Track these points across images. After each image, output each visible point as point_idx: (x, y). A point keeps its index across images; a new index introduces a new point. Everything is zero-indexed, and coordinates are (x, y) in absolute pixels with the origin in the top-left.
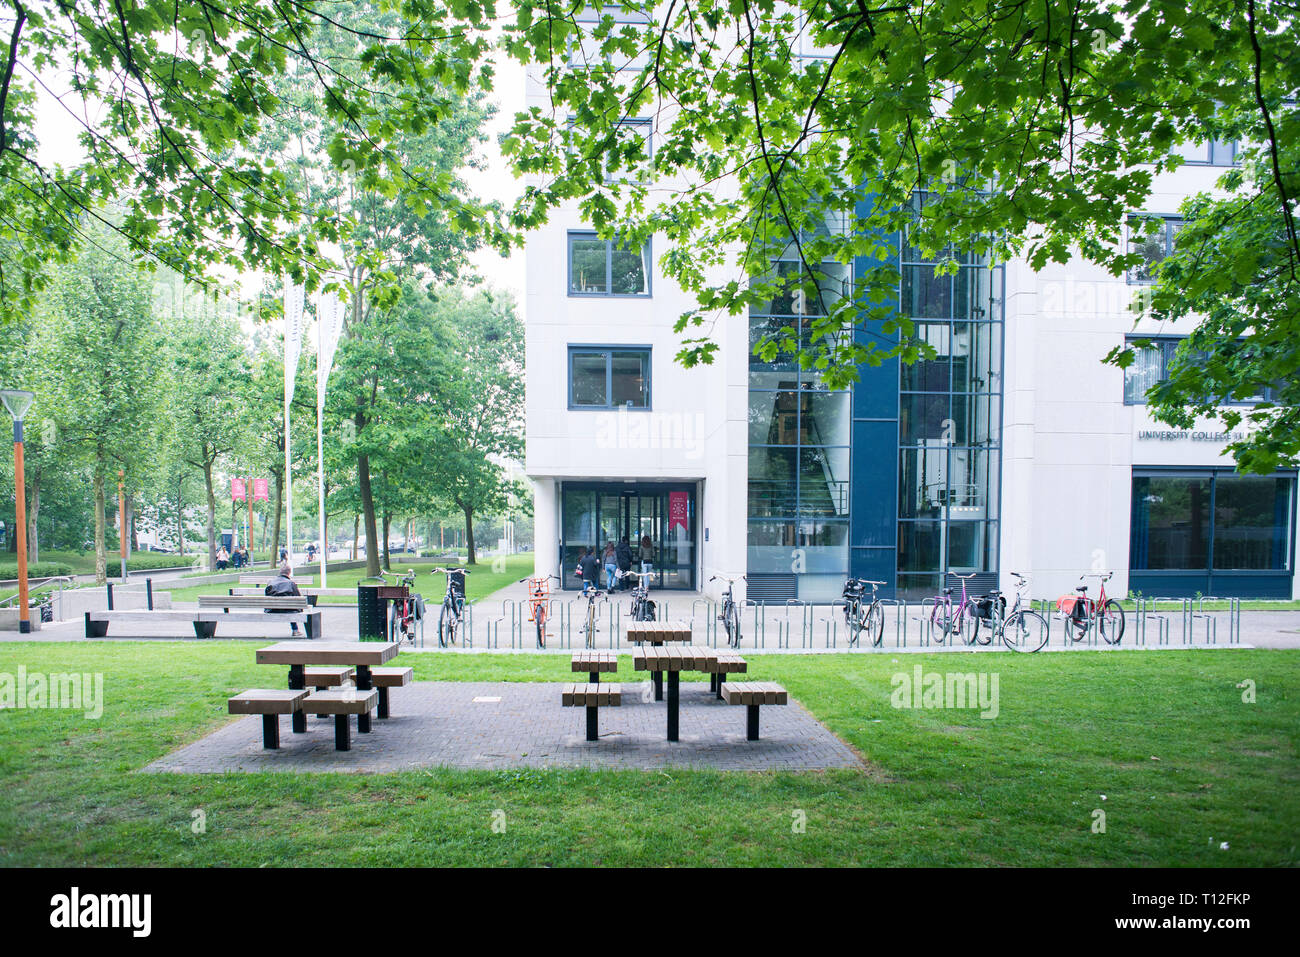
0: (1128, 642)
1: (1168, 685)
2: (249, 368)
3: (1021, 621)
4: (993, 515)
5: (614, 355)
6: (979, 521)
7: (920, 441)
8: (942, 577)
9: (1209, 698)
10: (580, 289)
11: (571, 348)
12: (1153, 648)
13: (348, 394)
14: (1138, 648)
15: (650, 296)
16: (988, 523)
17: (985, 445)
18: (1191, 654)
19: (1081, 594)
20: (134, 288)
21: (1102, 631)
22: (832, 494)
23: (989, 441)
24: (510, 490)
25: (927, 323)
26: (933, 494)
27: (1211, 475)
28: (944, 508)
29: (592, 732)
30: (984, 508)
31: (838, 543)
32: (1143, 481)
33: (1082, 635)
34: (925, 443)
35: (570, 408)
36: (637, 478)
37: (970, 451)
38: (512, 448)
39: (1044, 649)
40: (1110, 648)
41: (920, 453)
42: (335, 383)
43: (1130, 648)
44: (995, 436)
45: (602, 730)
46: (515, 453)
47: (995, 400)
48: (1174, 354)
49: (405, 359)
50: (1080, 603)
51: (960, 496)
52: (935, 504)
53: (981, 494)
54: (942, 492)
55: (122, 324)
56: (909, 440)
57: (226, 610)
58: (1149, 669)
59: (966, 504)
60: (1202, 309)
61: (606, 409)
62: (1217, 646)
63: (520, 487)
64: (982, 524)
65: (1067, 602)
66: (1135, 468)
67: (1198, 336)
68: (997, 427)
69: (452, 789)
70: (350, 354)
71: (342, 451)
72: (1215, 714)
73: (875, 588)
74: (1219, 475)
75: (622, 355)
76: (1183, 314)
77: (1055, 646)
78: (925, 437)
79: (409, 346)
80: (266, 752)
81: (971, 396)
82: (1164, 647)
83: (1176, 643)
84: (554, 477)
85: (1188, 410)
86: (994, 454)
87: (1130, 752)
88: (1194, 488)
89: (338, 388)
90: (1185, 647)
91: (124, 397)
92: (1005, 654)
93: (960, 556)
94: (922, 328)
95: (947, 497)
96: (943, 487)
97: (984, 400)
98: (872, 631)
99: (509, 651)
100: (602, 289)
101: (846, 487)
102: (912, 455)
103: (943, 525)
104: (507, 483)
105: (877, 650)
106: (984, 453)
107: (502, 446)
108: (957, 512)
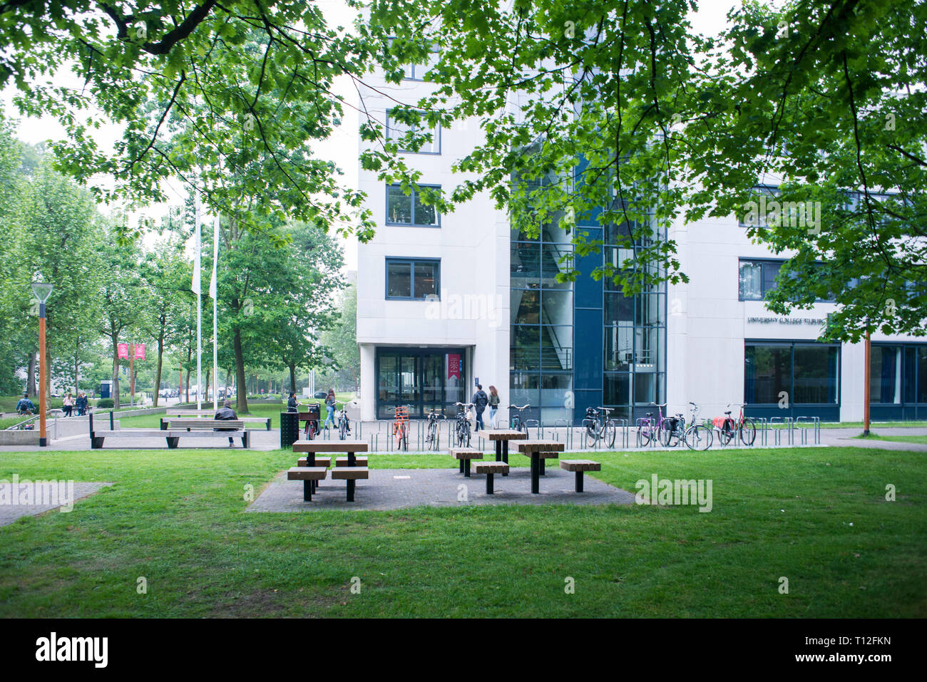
0: (758, 444)
1: (788, 465)
2: (162, 267)
3: (696, 431)
4: (662, 369)
5: (416, 264)
6: (652, 373)
7: (614, 322)
8: (630, 409)
9: (814, 471)
10: (393, 221)
11: (388, 259)
12: (773, 447)
13: (230, 286)
14: (763, 447)
15: (439, 226)
16: (658, 374)
17: (656, 325)
18: (796, 450)
19: (727, 416)
20: (77, 211)
21: (742, 438)
22: (559, 356)
23: (658, 322)
24: (321, 353)
25: (617, 248)
26: (622, 356)
27: (791, 345)
28: (631, 365)
29: (490, 489)
30: (655, 365)
31: (565, 386)
32: (751, 348)
33: (729, 441)
34: (617, 323)
35: (387, 298)
36: (428, 345)
37: (645, 329)
38: (321, 324)
39: (710, 448)
40: (748, 447)
41: (614, 330)
42: (221, 279)
43: (760, 447)
44: (662, 319)
45: (495, 489)
46: (323, 327)
47: (662, 297)
48: (779, 273)
49: (269, 263)
50: (727, 422)
51: (639, 357)
52: (625, 362)
53: (653, 355)
54: (630, 355)
55: (68, 236)
56: (608, 321)
57: (189, 430)
58: (775, 458)
59: (643, 362)
60: (792, 247)
61: (410, 299)
62: (808, 446)
63: (330, 350)
64: (655, 375)
65: (720, 421)
66: (747, 341)
67: (794, 261)
68: (664, 314)
69: (440, 515)
70: (231, 260)
71: (227, 324)
72: (821, 478)
73: (608, 412)
74: (796, 345)
75: (422, 265)
76: (782, 250)
77: (717, 446)
78: (617, 320)
79: (274, 255)
80: (306, 503)
81: (645, 295)
82: (778, 447)
83: (785, 444)
84: (375, 344)
85: (786, 304)
86: (662, 331)
87: (785, 495)
88: (776, 353)
89: (224, 282)
90: (791, 446)
91: (71, 287)
92: (688, 451)
93: (640, 396)
94: (615, 250)
95: (631, 358)
96: (631, 352)
97: (653, 298)
98: (608, 438)
99: (386, 453)
100: (408, 221)
101: (570, 351)
102: (610, 331)
103: (631, 375)
104: (320, 348)
105: (612, 450)
106: (655, 330)
107: (314, 322)
108: (640, 368)
